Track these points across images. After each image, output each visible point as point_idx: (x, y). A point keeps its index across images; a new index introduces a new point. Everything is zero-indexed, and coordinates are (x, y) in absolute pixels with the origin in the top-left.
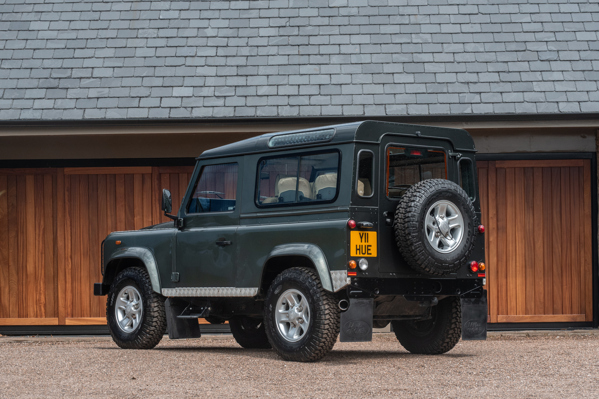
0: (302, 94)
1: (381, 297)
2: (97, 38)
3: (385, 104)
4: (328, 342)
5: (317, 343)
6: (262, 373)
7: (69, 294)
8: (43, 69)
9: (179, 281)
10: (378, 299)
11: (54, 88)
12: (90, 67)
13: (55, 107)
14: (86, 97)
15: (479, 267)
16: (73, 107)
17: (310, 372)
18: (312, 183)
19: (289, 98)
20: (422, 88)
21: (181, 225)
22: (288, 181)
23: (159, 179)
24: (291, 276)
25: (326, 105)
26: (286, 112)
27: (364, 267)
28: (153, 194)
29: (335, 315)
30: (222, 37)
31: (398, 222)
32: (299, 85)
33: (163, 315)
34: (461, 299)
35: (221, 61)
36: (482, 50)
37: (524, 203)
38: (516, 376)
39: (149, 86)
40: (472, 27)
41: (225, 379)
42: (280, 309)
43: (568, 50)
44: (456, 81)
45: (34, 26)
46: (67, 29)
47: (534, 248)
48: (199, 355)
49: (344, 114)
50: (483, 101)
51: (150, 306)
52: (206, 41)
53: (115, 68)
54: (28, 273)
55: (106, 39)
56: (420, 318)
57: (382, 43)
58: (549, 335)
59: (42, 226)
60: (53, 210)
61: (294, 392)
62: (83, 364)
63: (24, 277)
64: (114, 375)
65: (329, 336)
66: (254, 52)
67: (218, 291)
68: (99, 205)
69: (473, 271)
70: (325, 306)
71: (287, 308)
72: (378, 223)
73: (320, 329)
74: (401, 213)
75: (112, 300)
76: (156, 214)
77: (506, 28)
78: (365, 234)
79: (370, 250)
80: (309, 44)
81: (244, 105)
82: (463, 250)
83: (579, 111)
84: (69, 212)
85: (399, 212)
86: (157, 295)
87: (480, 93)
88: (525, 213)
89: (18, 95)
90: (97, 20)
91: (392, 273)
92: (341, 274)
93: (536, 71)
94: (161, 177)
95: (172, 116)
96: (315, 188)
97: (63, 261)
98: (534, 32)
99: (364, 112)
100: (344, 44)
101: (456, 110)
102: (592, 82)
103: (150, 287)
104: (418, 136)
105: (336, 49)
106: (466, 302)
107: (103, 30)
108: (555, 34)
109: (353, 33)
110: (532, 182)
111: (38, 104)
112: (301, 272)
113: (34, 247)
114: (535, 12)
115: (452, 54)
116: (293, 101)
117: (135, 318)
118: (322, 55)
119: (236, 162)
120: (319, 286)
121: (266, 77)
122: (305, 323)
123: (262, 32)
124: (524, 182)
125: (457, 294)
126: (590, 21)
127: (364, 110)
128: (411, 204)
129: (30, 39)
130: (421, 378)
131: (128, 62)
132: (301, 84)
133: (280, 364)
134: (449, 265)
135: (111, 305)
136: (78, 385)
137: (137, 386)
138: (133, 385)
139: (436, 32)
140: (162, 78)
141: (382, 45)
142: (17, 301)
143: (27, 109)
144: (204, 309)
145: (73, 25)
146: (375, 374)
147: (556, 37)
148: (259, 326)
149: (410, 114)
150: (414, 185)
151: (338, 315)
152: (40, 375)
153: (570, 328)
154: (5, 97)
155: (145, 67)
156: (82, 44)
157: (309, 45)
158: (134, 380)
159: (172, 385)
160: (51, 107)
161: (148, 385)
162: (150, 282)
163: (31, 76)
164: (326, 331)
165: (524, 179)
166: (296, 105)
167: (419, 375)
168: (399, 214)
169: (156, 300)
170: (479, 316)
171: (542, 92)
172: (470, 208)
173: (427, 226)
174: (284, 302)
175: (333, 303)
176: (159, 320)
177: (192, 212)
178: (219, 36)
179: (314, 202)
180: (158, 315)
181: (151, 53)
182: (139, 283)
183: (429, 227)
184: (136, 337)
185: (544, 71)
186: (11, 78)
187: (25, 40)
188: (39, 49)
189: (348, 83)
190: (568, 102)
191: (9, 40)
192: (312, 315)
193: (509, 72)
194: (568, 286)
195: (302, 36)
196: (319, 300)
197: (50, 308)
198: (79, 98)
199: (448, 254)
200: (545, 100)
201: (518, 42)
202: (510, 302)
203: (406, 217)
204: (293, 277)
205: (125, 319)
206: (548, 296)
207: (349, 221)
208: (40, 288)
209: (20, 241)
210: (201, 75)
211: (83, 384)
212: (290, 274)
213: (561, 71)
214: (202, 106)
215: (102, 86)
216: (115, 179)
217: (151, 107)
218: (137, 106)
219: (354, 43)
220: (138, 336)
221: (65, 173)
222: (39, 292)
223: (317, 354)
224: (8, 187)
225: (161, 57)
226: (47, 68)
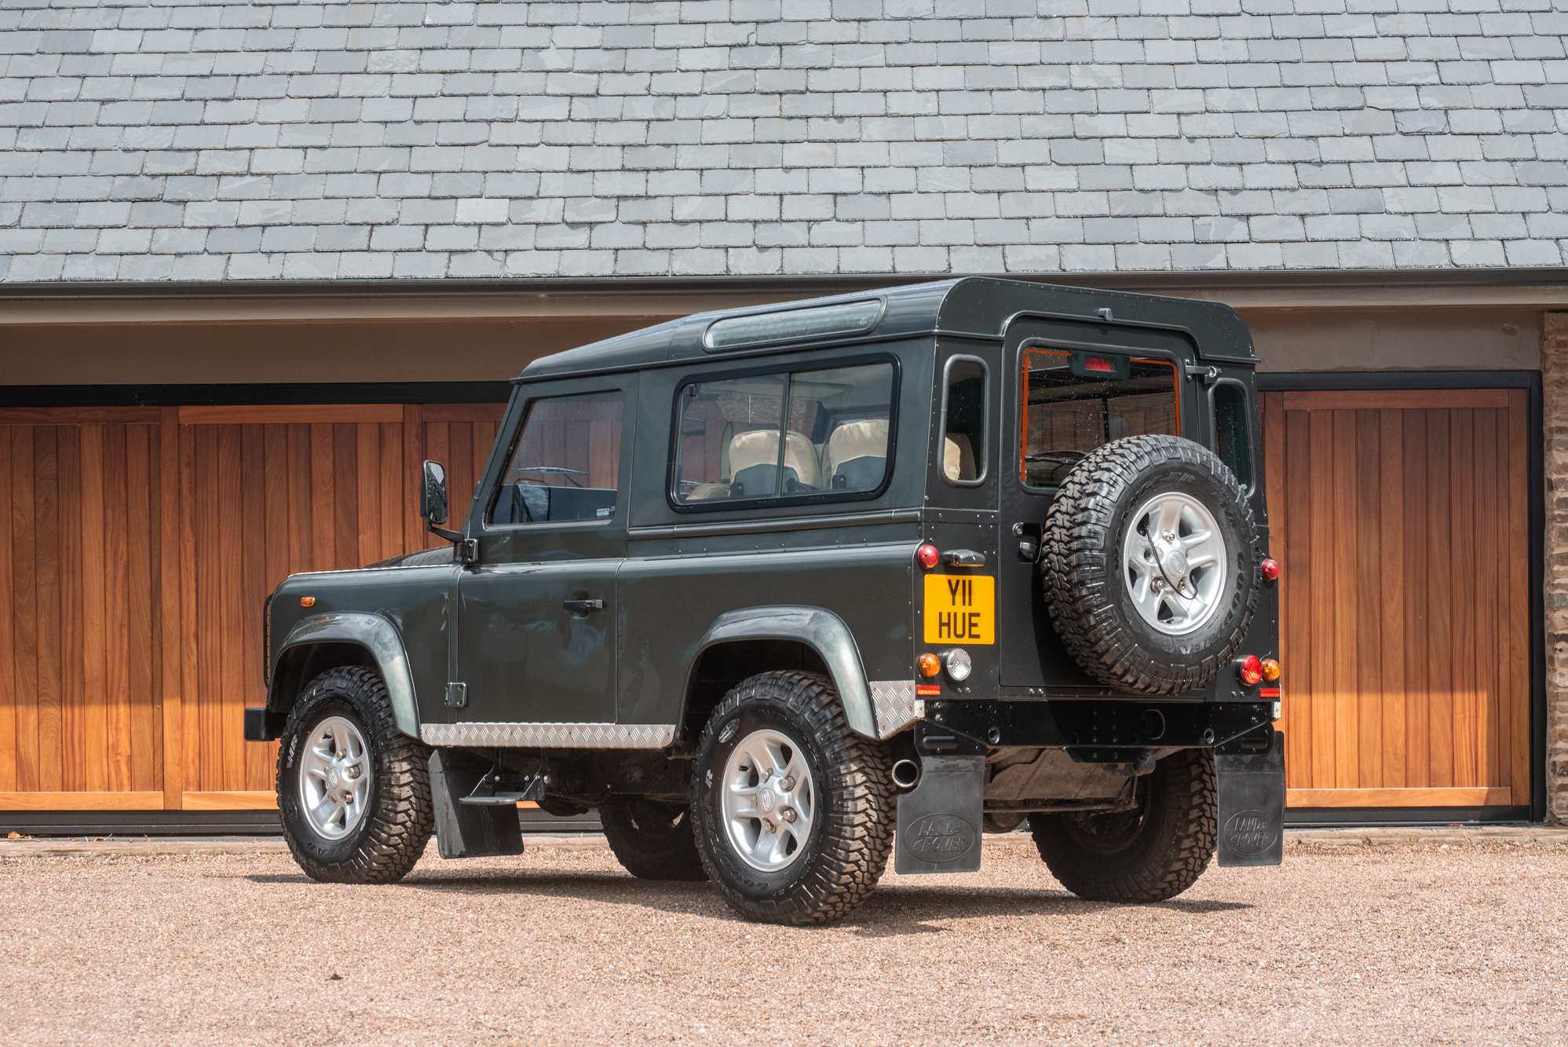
0: (791, 218)
1: (1007, 752)
2: (263, 72)
3: (1004, 245)
4: (863, 872)
5: (832, 875)
6: (686, 960)
7: (192, 732)
8: (124, 150)
9: (466, 706)
10: (994, 758)
11: (151, 201)
12: (246, 146)
13: (154, 249)
14: (233, 224)
15: (1264, 670)
16: (200, 249)
17: (816, 958)
18: (820, 446)
19: (755, 227)
20: (1098, 204)
21: (471, 557)
22: (757, 439)
23: (423, 437)
24: (762, 695)
25: (851, 246)
26: (747, 265)
27: (960, 672)
28: (408, 475)
29: (882, 800)
30: (583, 72)
31: (1052, 552)
32: (781, 195)
33: (425, 793)
34: (1216, 758)
35: (583, 133)
36: (1251, 105)
37: (1357, 501)
38: (1376, 974)
39: (396, 195)
40: (1225, 48)
41: (584, 979)
42: (734, 783)
43: (1471, 107)
44: (1185, 184)
45: (101, 41)
46: (186, 49)
47: (1381, 615)
48: (517, 902)
49: (898, 269)
50: (1255, 237)
51: (390, 771)
52: (544, 82)
53: (309, 150)
54: (87, 676)
55: (286, 76)
56: (1105, 807)
57: (995, 87)
58: (1421, 840)
59: (122, 555)
60: (150, 515)
61: (775, 1023)
62: (205, 929)
63: (77, 687)
64: (285, 965)
65: (867, 858)
66: (667, 108)
67: (570, 733)
68: (269, 502)
69: (1248, 683)
70: (854, 777)
71: (753, 779)
72: (997, 552)
73: (841, 837)
74: (1060, 527)
75: (292, 753)
76: (415, 527)
77: (1312, 50)
78: (964, 582)
79: (976, 625)
80: (807, 89)
81: (640, 245)
82: (1223, 627)
83: (1504, 263)
84: (191, 521)
85: (1056, 525)
86: (408, 741)
87: (1248, 216)
88: (1357, 526)
89: (58, 217)
90: (264, 28)
91: (1035, 688)
92: (899, 690)
93: (1390, 161)
94: (426, 431)
95: (453, 273)
96: (829, 459)
97: (177, 645)
98: (1384, 62)
99: (949, 265)
100: (897, 91)
101: (1187, 261)
102: (1535, 189)
103: (390, 720)
104: (1105, 320)
105: (876, 104)
106: (1231, 764)
107: (280, 53)
108: (1437, 66)
109: (921, 63)
110: (1377, 449)
111: (109, 241)
112: (792, 684)
113: (103, 609)
114: (1386, 10)
115: (1175, 116)
116: (765, 235)
117: (351, 802)
118: (841, 117)
119: (619, 390)
120: (839, 721)
121: (695, 175)
122: (801, 820)
123: (688, 59)
124: (1357, 446)
125: (1206, 743)
126: (1527, 33)
127: (949, 260)
128: (1088, 503)
129: (91, 74)
130: (1119, 976)
131: (342, 135)
132: (786, 191)
133: (733, 933)
134: (1186, 667)
135: (289, 765)
136: (182, 999)
137: (341, 1003)
138: (331, 999)
139: (1133, 61)
140: (429, 176)
141: (994, 93)
142: (57, 748)
143: (81, 253)
144: (531, 779)
145: (204, 41)
146: (993, 964)
147: (1441, 74)
148: (677, 821)
149: (1068, 269)
150: (1095, 453)
151: (889, 800)
152: (85, 965)
153: (1472, 822)
154: (25, 222)
155: (386, 146)
156: (224, 88)
157: (808, 93)
158: (336, 982)
159: (440, 999)
160: (144, 250)
161: (372, 1000)
162: (389, 706)
163: (94, 170)
164: (857, 845)
165: (1357, 438)
166: (775, 247)
167: (1112, 967)
168: (1054, 529)
169: (405, 756)
170: (1264, 802)
171: (1406, 214)
172: (1244, 513)
173: (1130, 561)
174: (745, 765)
175: (877, 768)
176: (413, 808)
177: (502, 522)
178: (576, 69)
179: (825, 496)
180: (411, 793)
181: (401, 111)
182: (362, 708)
183: (1135, 565)
184: (352, 853)
185: (1412, 160)
186: (42, 174)
187: (78, 77)
188: (114, 101)
189: (906, 190)
190: (1475, 239)
191: (37, 77)
192: (821, 799)
193: (1321, 163)
194: (1467, 714)
195: (790, 69)
196: (838, 759)
197: (143, 767)
198: (215, 227)
199: (1185, 639)
200: (1416, 236)
201: (1344, 86)
202: (1320, 754)
203: (1073, 538)
204: (768, 697)
205: (327, 802)
206: (1416, 739)
207: (922, 548)
208: (118, 715)
209: (67, 594)
210: (531, 167)
211: (195, 993)
212: (762, 690)
213: (1454, 161)
214: (532, 247)
215: (275, 194)
216: (310, 436)
217: (401, 251)
218: (365, 248)
219: (924, 88)
220: (357, 848)
221: (180, 419)
222: (114, 726)
223: (834, 905)
224: (34, 455)
225: (426, 122)
226: (135, 150)
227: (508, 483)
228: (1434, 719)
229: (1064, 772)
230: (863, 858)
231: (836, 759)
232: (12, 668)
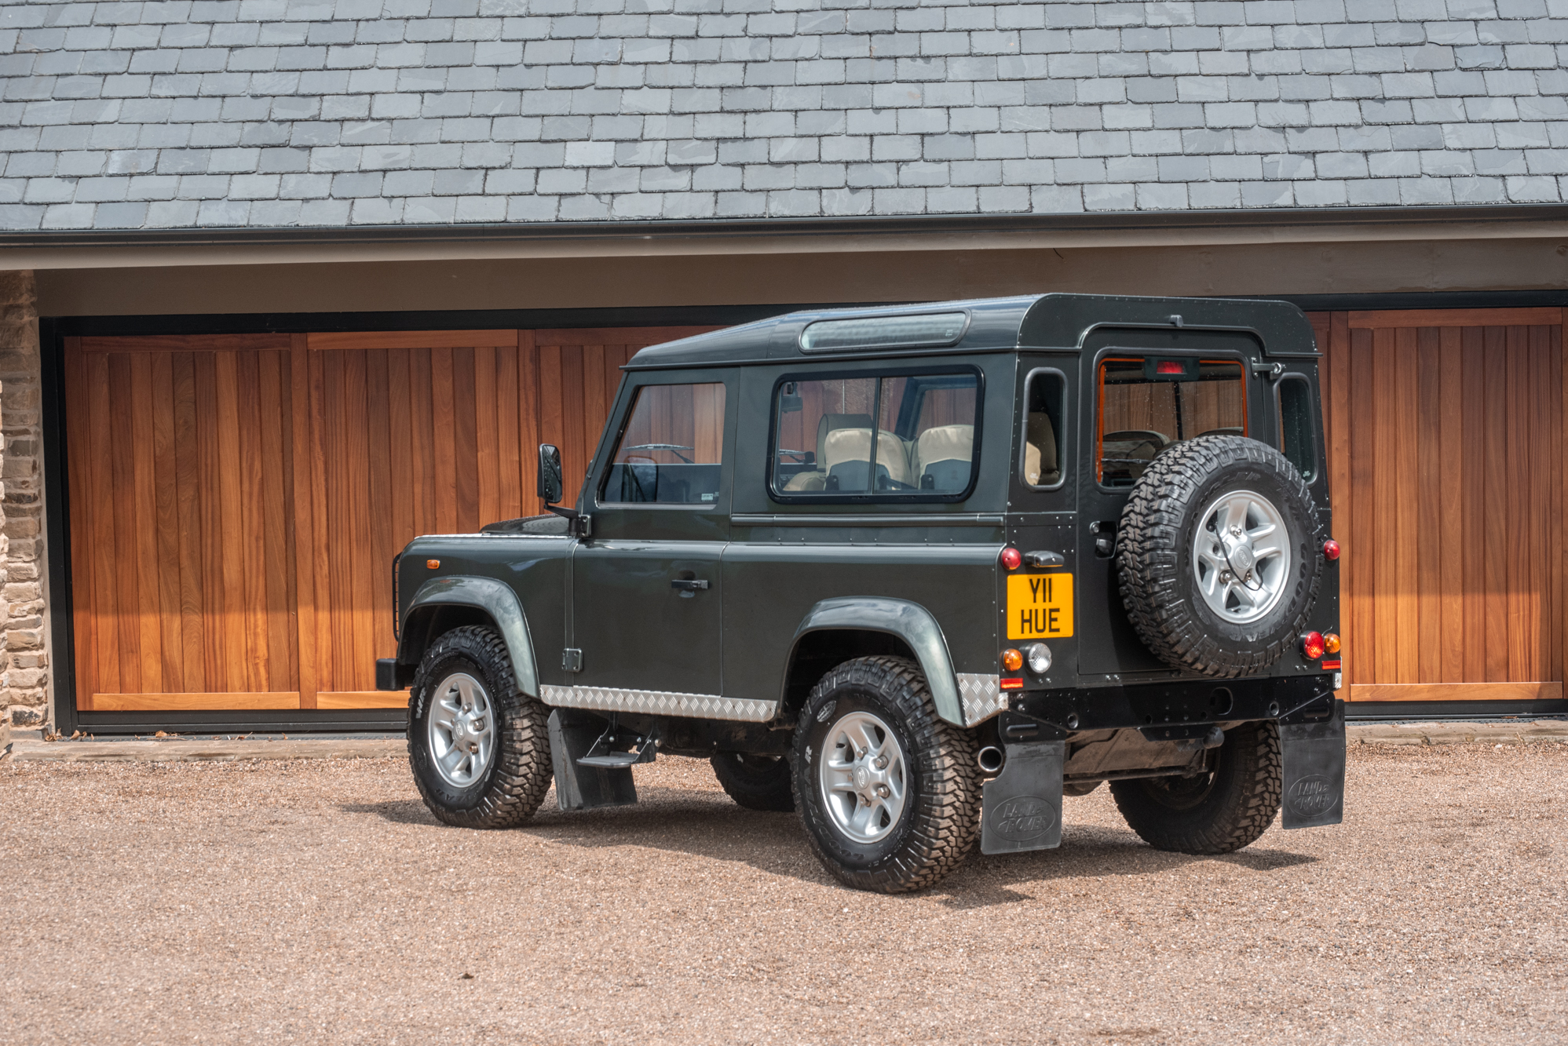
0: (881, 159)
1: (1085, 734)
2: (381, 17)
3: (1082, 184)
4: (952, 847)
5: (924, 851)
7: (325, 636)
8: (252, 96)
9: (582, 670)
10: (1073, 739)
11: (279, 146)
12: (366, 91)
13: (282, 195)
14: (356, 169)
15: (1326, 644)
16: (326, 195)
18: (909, 444)
19: (847, 168)
20: (1171, 142)
21: (585, 532)
22: (851, 437)
23: (537, 360)
24: (857, 680)
25: (938, 187)
26: (840, 206)
27: (1041, 665)
28: (522, 396)
29: (969, 781)
30: (683, 14)
31: (1126, 550)
32: (871, 136)
33: (544, 747)
34: (1281, 729)
35: (683, 75)
36: (1317, 42)
37: (1418, 414)
39: (508, 139)
41: (695, 975)
42: (832, 759)
43: (1527, 41)
44: (1255, 122)
47: (1440, 522)
49: (983, 209)
50: (1321, 174)
51: (512, 727)
52: (646, 24)
53: (426, 95)
54: (227, 585)
55: (402, 21)
56: (1177, 773)
57: (1073, 25)
58: (1477, 740)
59: (257, 473)
60: (283, 436)
63: (217, 596)
64: (420, 957)
65: (955, 834)
66: (763, 50)
67: (679, 703)
68: (393, 422)
69: (1310, 657)
70: (943, 761)
71: (850, 756)
72: (1075, 551)
73: (930, 816)
74: (1134, 527)
75: (420, 704)
76: (530, 445)
78: (1044, 580)
79: (1056, 620)
80: (895, 29)
81: (738, 187)
82: (1287, 614)
83: (1557, 199)
84: (321, 440)
85: (1129, 525)
86: (528, 700)
87: (1314, 153)
88: (1418, 437)
89: (192, 164)
91: (1111, 674)
92: (984, 683)
93: (1450, 97)
94: (539, 355)
95: (563, 216)
96: (917, 458)
97: (310, 556)
99: (1031, 204)
100: (981, 30)
101: (1256, 199)
103: (511, 679)
104: (1176, 326)
105: (960, 43)
106: (1294, 733)
110: (1437, 364)
111: (240, 187)
112: (884, 671)
113: (240, 522)
115: (1245, 53)
116: (857, 176)
117: (476, 752)
118: (928, 57)
119: (721, 383)
120: (929, 708)
121: (790, 116)
122: (894, 798)
124: (1418, 363)
125: (1271, 715)
127: (1030, 200)
128: (1160, 504)
129: (220, 20)
131: (457, 78)
132: (876, 132)
134: (1252, 654)
135: (418, 716)
137: (473, 1013)
138: (464, 1007)
140: (539, 120)
141: (1073, 32)
142: (200, 652)
143: (213, 199)
144: (644, 742)
147: (1499, 9)
149: (1143, 208)
150: (1166, 454)
151: (975, 783)
153: (1526, 714)
154: (161, 169)
155: (499, 90)
156: (345, 33)
157: (896, 33)
158: (468, 981)
159: (563, 1006)
160: (272, 196)
161: (501, 1008)
162: (510, 666)
163: (225, 117)
164: (946, 823)
165: (1417, 355)
166: (866, 188)
168: (1129, 528)
169: (526, 713)
170: (1326, 767)
171: (1465, 150)
172: (1306, 506)
173: (1200, 557)
174: (841, 742)
175: (964, 751)
176: (534, 761)
177: (613, 500)
178: (676, 10)
179: (914, 496)
180: (532, 747)
181: (511, 53)
182: (485, 667)
183: (1204, 559)
184: (478, 801)
185: (1471, 96)
186: (176, 121)
187: (208, 23)
188: (241, 47)
189: (990, 130)
190: (1530, 175)
191: (169, 24)
192: (913, 780)
193: (1384, 99)
194: (1521, 613)
195: (879, 9)
196: (928, 744)
197: (280, 669)
198: (339, 172)
199: (1251, 626)
200: (1474, 172)
201: (1406, 22)
202: (1382, 651)
203: (1146, 538)
204: (863, 683)
205: (452, 751)
206: (1473, 637)
207: (1005, 551)
208: (256, 621)
209: (207, 508)
210: (635, 110)
211: (339, 999)
212: (857, 676)
213: (1510, 96)
214: (637, 190)
215: (395, 139)
216: (431, 359)
217: (514, 195)
218: (480, 192)
219: (1006, 27)
220: (483, 797)
221: (309, 346)
222: (252, 631)
223: (925, 877)
224: (173, 379)
225: (536, 65)
226: (262, 96)
227: (618, 462)
228: (1490, 619)
229: (1138, 746)
230: (952, 835)
231: (926, 743)
232: (156, 578)
